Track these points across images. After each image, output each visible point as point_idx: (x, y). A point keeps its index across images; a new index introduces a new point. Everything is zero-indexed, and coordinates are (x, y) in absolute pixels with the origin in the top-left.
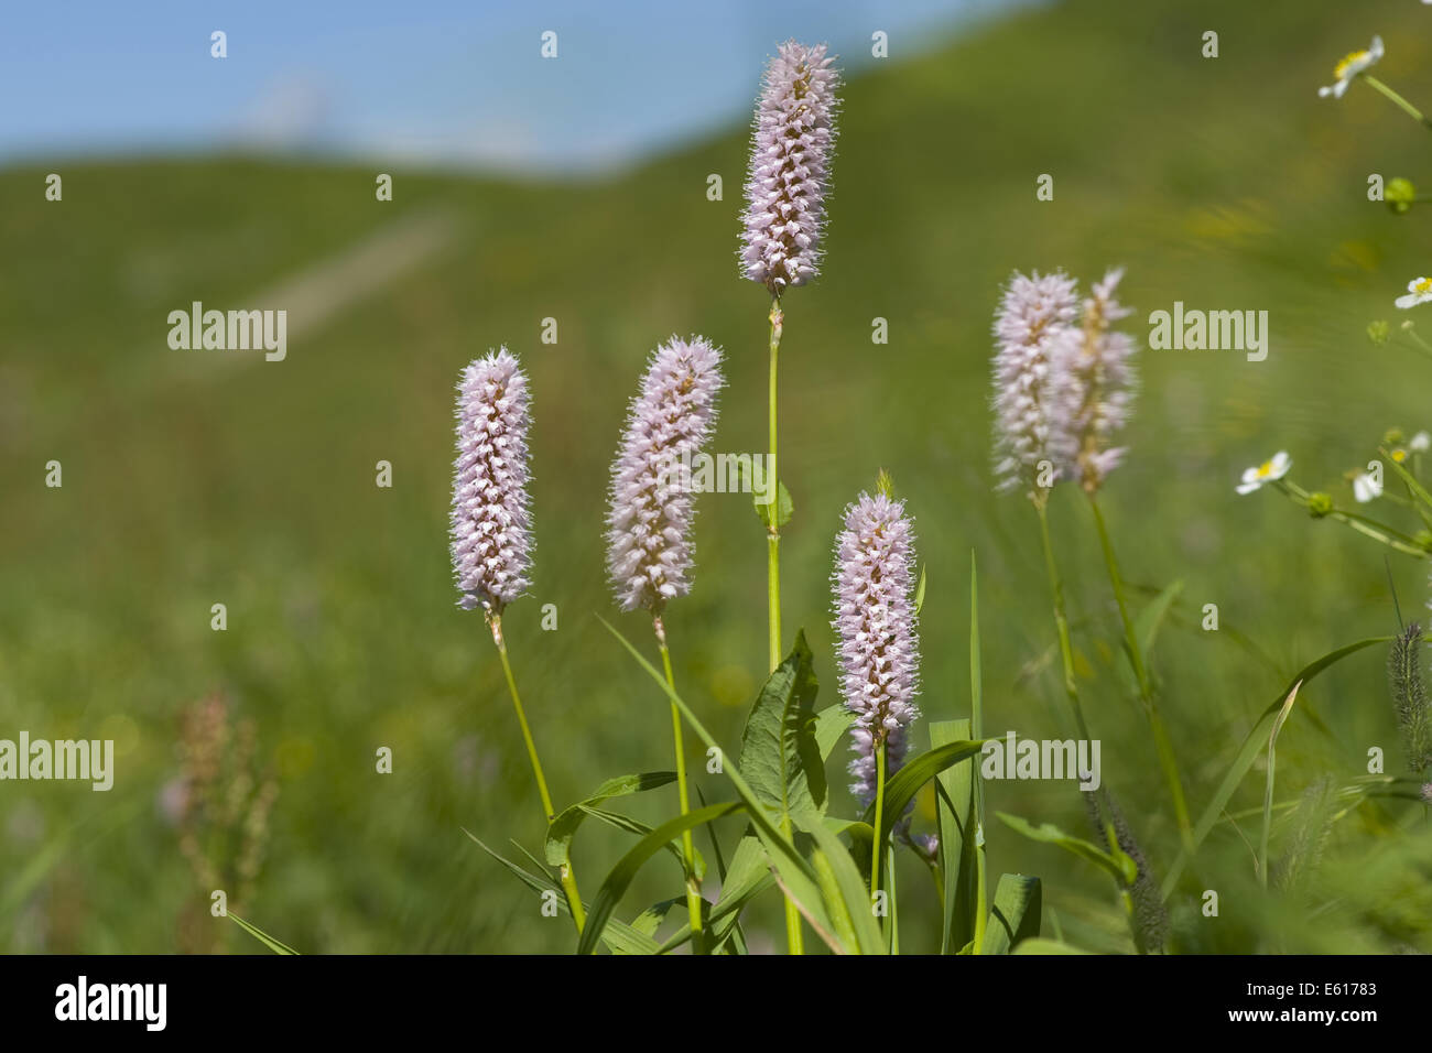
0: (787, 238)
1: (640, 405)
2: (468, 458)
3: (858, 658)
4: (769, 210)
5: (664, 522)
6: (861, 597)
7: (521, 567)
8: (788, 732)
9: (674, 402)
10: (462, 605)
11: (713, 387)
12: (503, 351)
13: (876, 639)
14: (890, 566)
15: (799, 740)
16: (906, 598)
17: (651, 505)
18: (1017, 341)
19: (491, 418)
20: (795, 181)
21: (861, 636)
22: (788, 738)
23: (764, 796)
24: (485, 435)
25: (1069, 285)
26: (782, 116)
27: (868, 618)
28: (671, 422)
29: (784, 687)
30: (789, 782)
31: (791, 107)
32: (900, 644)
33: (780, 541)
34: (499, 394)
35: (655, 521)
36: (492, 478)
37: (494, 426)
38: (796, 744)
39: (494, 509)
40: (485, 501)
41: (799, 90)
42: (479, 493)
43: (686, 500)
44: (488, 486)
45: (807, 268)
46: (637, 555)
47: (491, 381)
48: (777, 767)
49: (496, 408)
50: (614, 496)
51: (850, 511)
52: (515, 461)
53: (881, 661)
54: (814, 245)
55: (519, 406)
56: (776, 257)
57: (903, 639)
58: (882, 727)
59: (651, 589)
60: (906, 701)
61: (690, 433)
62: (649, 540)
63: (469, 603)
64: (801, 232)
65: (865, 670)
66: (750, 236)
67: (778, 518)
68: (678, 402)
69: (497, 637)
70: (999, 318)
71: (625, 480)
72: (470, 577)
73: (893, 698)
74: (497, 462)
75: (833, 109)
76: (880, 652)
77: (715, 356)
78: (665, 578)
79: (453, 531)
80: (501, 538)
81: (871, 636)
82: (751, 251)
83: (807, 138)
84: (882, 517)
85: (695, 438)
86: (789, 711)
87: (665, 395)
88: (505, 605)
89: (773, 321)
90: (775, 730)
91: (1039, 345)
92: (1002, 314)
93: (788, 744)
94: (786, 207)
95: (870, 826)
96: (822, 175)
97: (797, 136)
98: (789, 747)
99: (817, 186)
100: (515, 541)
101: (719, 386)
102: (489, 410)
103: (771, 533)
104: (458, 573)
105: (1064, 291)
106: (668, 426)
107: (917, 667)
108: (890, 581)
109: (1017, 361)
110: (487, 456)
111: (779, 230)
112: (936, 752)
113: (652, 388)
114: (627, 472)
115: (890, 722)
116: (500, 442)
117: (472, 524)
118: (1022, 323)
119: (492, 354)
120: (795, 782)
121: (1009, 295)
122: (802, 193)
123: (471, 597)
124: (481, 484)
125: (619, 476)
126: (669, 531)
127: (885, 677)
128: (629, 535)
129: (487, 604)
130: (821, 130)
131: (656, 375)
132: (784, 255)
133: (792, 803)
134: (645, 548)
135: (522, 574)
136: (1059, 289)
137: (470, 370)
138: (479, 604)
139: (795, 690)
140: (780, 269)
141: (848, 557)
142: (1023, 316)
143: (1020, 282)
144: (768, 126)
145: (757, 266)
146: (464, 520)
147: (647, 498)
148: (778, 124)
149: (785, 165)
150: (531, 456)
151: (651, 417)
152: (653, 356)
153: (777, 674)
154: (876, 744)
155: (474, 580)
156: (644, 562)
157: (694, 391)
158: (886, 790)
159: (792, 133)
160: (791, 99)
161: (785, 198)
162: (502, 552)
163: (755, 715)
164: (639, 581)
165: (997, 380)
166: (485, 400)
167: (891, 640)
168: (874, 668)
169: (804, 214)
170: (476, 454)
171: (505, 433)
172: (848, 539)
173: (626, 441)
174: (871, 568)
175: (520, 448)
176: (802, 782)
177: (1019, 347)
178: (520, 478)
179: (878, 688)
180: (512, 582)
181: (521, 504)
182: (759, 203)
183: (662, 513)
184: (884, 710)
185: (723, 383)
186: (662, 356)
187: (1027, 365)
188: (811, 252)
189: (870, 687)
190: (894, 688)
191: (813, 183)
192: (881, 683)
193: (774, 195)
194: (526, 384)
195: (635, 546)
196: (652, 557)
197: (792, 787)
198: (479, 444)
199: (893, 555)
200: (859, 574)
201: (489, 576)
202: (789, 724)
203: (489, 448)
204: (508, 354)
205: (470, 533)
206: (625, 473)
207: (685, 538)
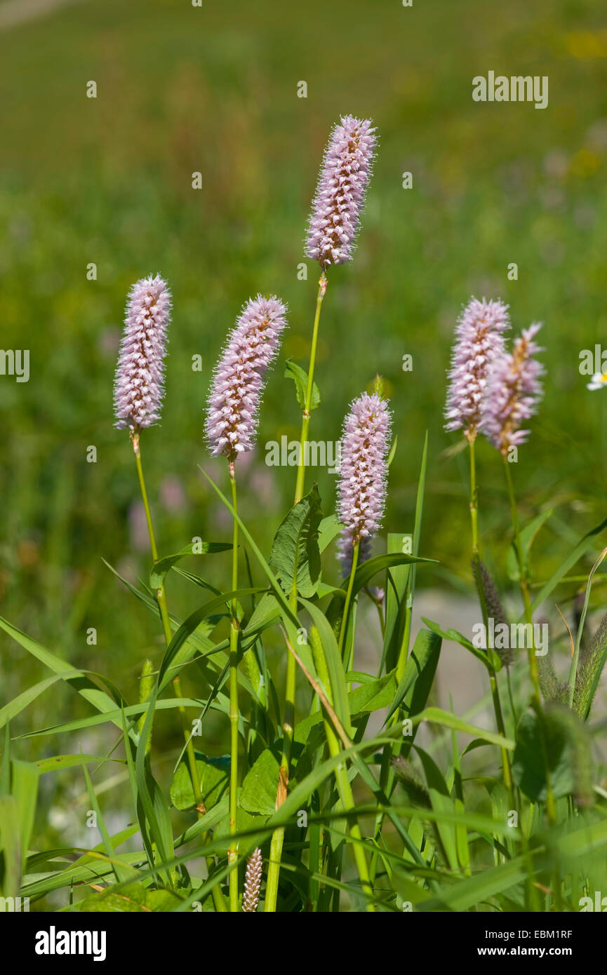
0: (335, 236)
1: (235, 333)
2: (130, 339)
3: (350, 492)
4: (326, 218)
5: (242, 406)
6: (356, 456)
7: (155, 408)
8: (302, 538)
9: (255, 335)
10: (118, 426)
11: (280, 328)
12: (158, 276)
13: (362, 482)
14: (375, 439)
15: (308, 543)
16: (383, 459)
17: (235, 396)
18: (468, 339)
19: (146, 317)
20: (344, 202)
21: (353, 479)
22: (301, 542)
23: (283, 573)
24: (141, 327)
25: (503, 309)
26: (340, 162)
27: (358, 469)
28: (252, 347)
29: (302, 513)
30: (299, 567)
31: (346, 157)
32: (376, 486)
33: (310, 419)
34: (153, 303)
35: (236, 405)
36: (143, 353)
37: (148, 322)
38: (305, 546)
39: (142, 372)
40: (137, 366)
41: (351, 148)
42: (134, 361)
43: (256, 395)
44: (140, 357)
45: (345, 255)
46: (223, 425)
47: (149, 295)
48: (293, 558)
49: (150, 312)
50: (214, 388)
51: (355, 403)
52: (158, 344)
53: (363, 496)
54: (351, 241)
55: (164, 312)
56: (327, 247)
57: (378, 483)
58: (359, 533)
59: (229, 446)
60: (375, 520)
61: (263, 354)
62: (231, 417)
63: (121, 425)
64: (343, 233)
65: (353, 500)
66: (312, 232)
67: (310, 405)
68: (258, 335)
69: (136, 448)
70: (459, 324)
71: (221, 378)
72: (123, 410)
73: (368, 518)
74: (147, 344)
75: (370, 161)
76: (363, 490)
77: (282, 309)
78: (238, 441)
79: (116, 381)
80: (145, 390)
81: (359, 480)
82: (312, 241)
83: (353, 177)
84: (374, 410)
85: (266, 358)
86: (304, 527)
87: (250, 329)
88: (142, 429)
89: (321, 285)
90: (294, 536)
91: (481, 344)
92: (462, 321)
93: (301, 545)
94: (336, 218)
95: (344, 591)
96: (360, 200)
97: (347, 175)
98: (301, 547)
99: (356, 207)
100: (152, 392)
101: (284, 327)
102: (145, 312)
103: (305, 414)
104: (116, 407)
105: (500, 313)
106: (250, 349)
107: (384, 501)
108: (374, 448)
109: (467, 352)
110: (141, 340)
111: (330, 231)
112: (390, 555)
113: (243, 325)
114: (223, 374)
115: (365, 532)
116: (151, 332)
117: (128, 379)
118: (472, 329)
119: (151, 277)
120: (302, 567)
121: (467, 310)
122: (346, 210)
123: (123, 422)
124: (136, 356)
125: (218, 376)
126: (244, 412)
127: (365, 505)
128: (220, 412)
129: (132, 427)
130: (362, 173)
131: (246, 317)
132: (332, 247)
133: (299, 579)
134: (229, 421)
135: (155, 412)
136: (497, 312)
137: (137, 286)
138: (127, 426)
139: (309, 515)
140: (328, 254)
141: (352, 430)
142: (474, 325)
143: (475, 304)
144: (330, 167)
145: (314, 251)
146: (124, 376)
147: (233, 392)
148: (336, 166)
149: (338, 192)
150: (168, 341)
151: (240, 343)
152: (246, 305)
153: (299, 505)
154: (354, 544)
155: (126, 412)
156: (227, 429)
157: (268, 330)
158: (357, 571)
159: (344, 173)
160: (346, 153)
161: (337, 212)
162: (144, 398)
163: (283, 526)
164: (223, 441)
165: (454, 361)
166: (144, 305)
167: (370, 484)
168: (358, 499)
169: (346, 223)
170: (135, 338)
171: (153, 326)
172: (351, 420)
173: (224, 355)
174: (364, 439)
175: (162, 336)
176: (306, 568)
177: (469, 343)
178: (160, 354)
179: (360, 511)
180: (147, 417)
181: (159, 370)
182: (321, 212)
183: (242, 401)
184: (361, 524)
185: (286, 326)
186: (252, 306)
187: (473, 354)
188: (348, 246)
189: (355, 510)
190: (368, 512)
191: (353, 204)
192: (362, 509)
193: (329, 209)
194: (170, 299)
195: (222, 419)
196: (232, 428)
197: (300, 569)
198: (137, 332)
199: (378, 433)
200: (357, 442)
201: (135, 412)
202: (303, 534)
203: (143, 335)
204: (161, 278)
205: (126, 384)
206: (221, 375)
207: (253, 417)
